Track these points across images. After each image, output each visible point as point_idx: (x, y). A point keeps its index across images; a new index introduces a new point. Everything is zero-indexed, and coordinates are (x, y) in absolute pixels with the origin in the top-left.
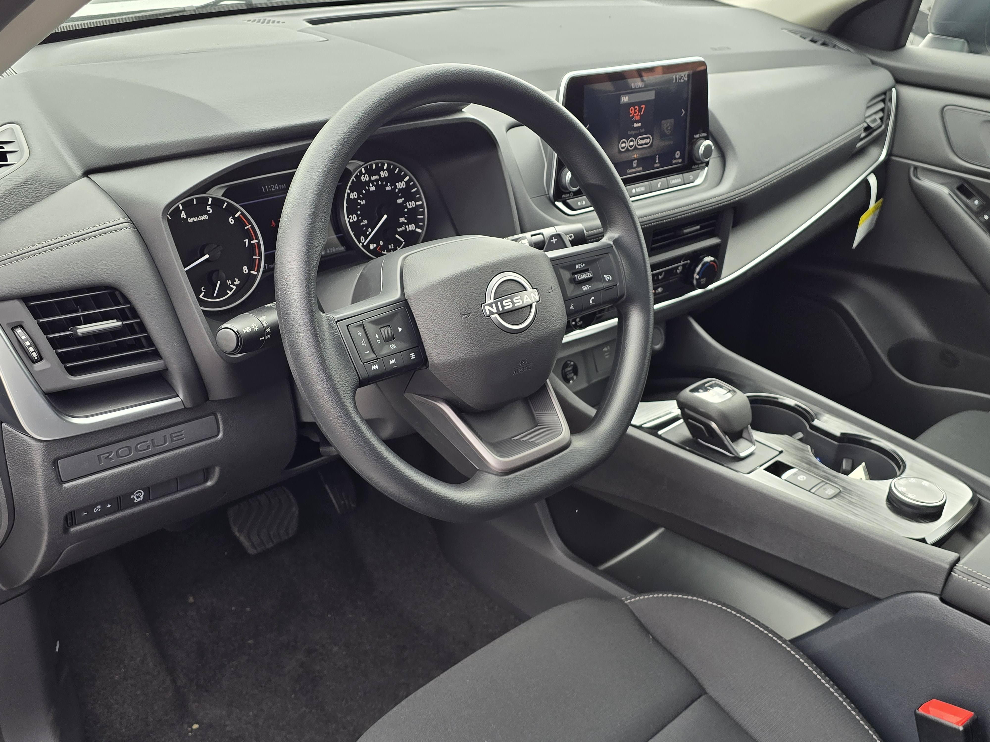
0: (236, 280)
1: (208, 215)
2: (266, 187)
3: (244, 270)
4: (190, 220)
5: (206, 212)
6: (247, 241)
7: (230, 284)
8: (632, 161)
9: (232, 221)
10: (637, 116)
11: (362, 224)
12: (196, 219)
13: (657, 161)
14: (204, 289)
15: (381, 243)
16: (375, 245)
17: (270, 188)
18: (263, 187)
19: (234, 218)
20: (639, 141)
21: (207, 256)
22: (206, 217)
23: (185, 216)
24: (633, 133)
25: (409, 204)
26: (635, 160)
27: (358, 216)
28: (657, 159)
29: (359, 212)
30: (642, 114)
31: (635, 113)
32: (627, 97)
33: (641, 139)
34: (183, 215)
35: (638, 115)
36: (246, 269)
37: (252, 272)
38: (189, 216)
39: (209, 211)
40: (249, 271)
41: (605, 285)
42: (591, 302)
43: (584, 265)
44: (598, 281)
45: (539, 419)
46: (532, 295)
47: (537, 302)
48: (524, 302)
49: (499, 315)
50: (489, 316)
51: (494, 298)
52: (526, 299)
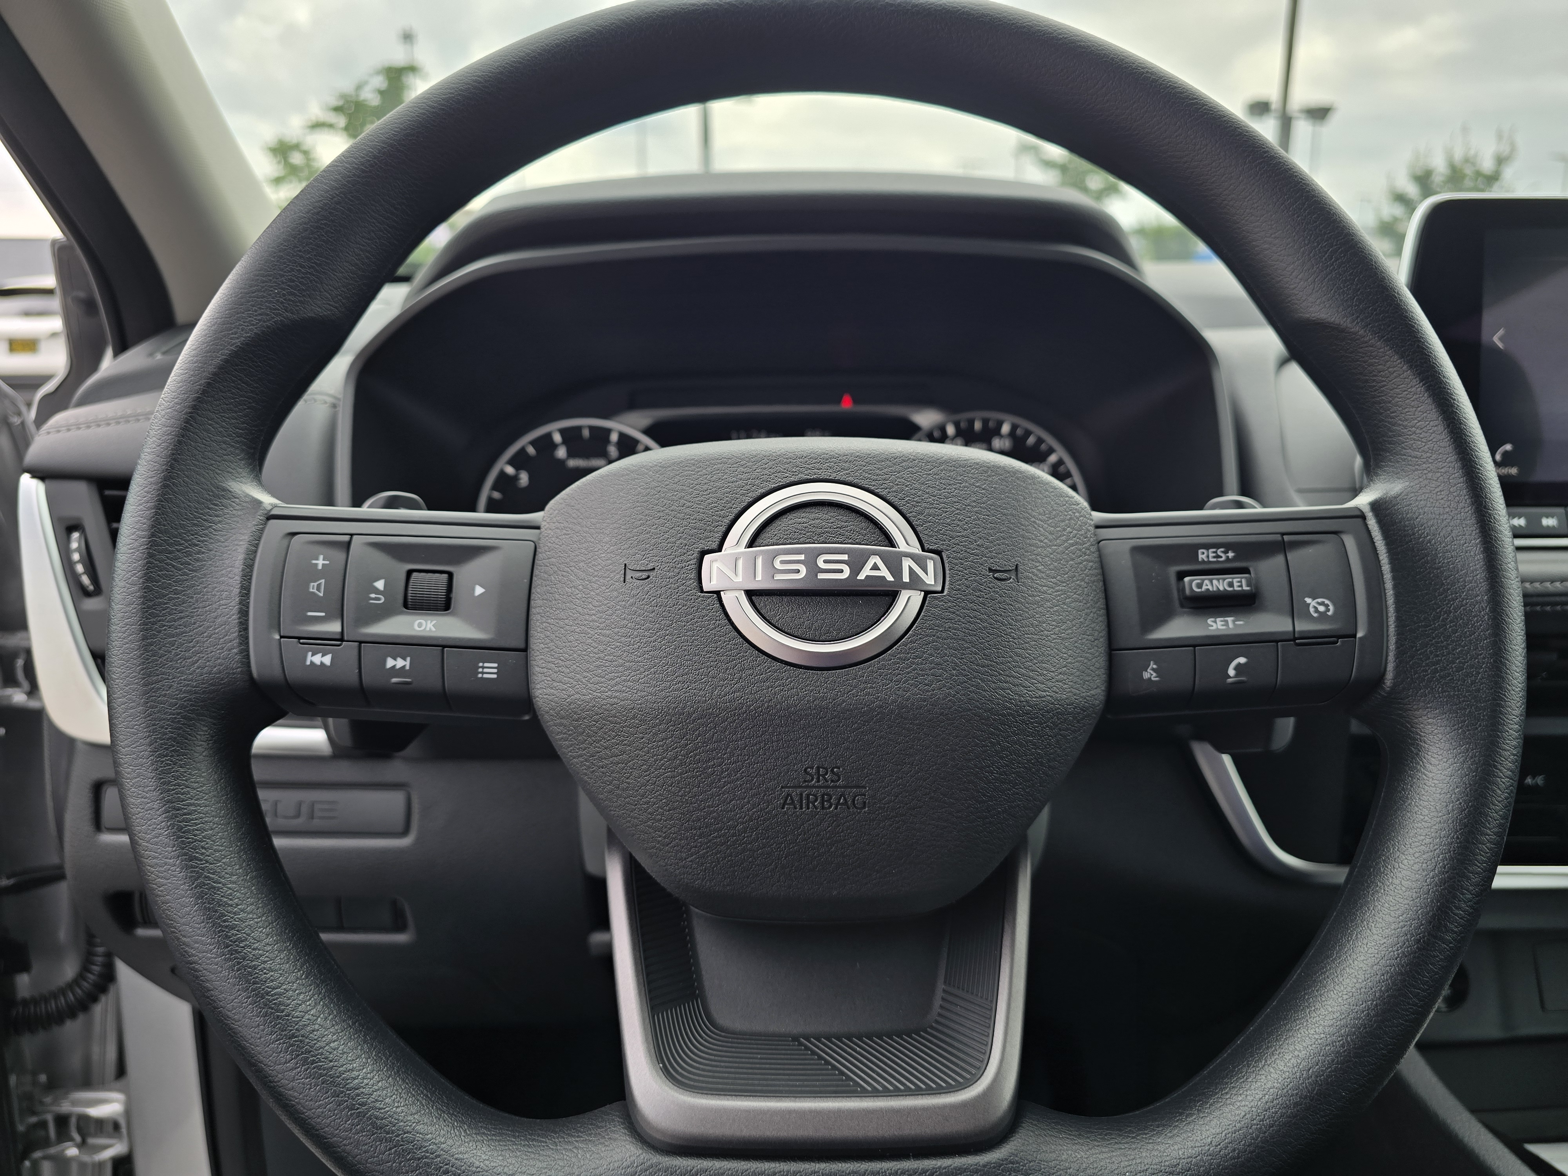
5: (604, 455)
12: (582, 463)
23: (564, 456)
34: (561, 453)
38: (571, 454)
39: (612, 453)
41: (1302, 626)
42: (1231, 672)
43: (1231, 555)
44: (1278, 611)
45: (943, 1012)
46: (907, 563)
47: (927, 593)
48: (862, 576)
49: (751, 594)
50: (718, 593)
51: (751, 544)
52: (875, 567)
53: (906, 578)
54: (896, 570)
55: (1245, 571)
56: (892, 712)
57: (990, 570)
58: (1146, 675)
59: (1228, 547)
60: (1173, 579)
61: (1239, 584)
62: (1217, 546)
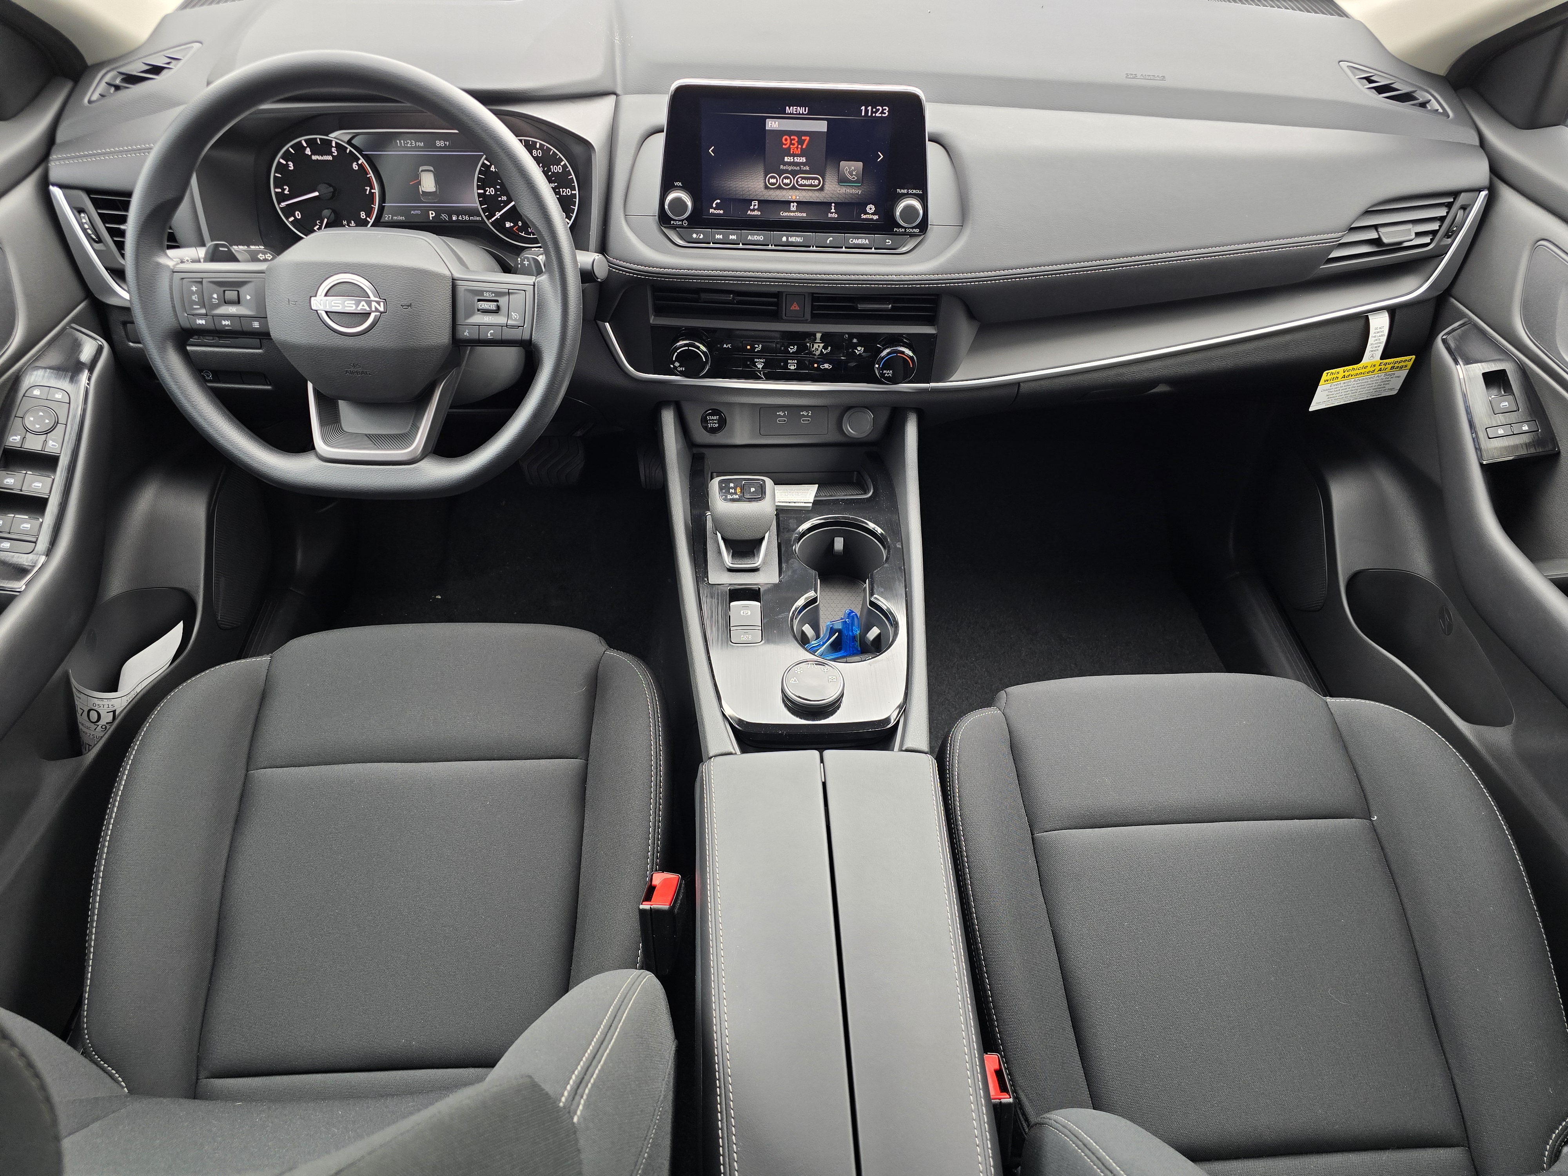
0: (352, 222)
1: (333, 156)
2: (402, 141)
3: (362, 215)
4: (314, 157)
5: (331, 153)
6: (368, 188)
7: (345, 225)
8: (789, 203)
9: (355, 167)
10: (795, 149)
11: (500, 199)
12: (320, 158)
13: (833, 210)
14: (319, 222)
15: (520, 224)
16: (512, 224)
17: (406, 144)
18: (398, 141)
19: (358, 164)
20: (799, 180)
21: (316, 194)
22: (330, 158)
23: (310, 153)
24: (790, 168)
25: (563, 191)
26: (793, 202)
27: (496, 190)
28: (833, 207)
29: (498, 187)
30: (804, 147)
31: (791, 144)
32: (777, 123)
33: (803, 178)
34: (308, 151)
35: (797, 148)
36: (364, 215)
37: (368, 219)
38: (313, 153)
39: (334, 152)
40: (366, 217)
41: (510, 322)
42: (489, 335)
43: (493, 295)
44: (504, 316)
45: (410, 432)
46: (374, 304)
47: (381, 313)
48: (359, 308)
49: (326, 312)
50: (317, 311)
51: (326, 295)
52: (363, 306)
53: (373, 309)
54: (370, 307)
55: (497, 301)
56: (372, 349)
57: (402, 306)
58: (465, 334)
59: (493, 292)
60: (476, 301)
61: (492, 306)
62: (489, 292)
